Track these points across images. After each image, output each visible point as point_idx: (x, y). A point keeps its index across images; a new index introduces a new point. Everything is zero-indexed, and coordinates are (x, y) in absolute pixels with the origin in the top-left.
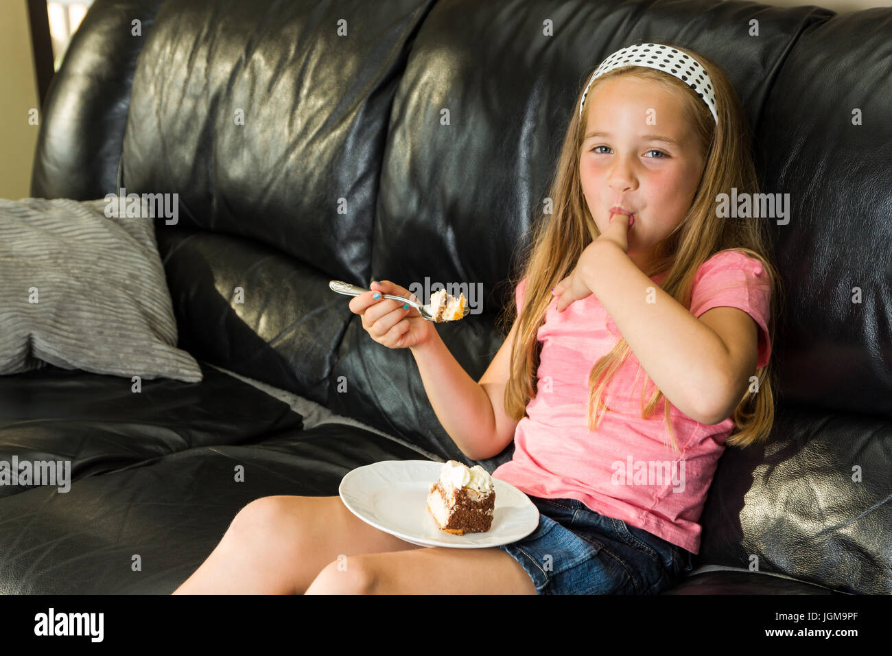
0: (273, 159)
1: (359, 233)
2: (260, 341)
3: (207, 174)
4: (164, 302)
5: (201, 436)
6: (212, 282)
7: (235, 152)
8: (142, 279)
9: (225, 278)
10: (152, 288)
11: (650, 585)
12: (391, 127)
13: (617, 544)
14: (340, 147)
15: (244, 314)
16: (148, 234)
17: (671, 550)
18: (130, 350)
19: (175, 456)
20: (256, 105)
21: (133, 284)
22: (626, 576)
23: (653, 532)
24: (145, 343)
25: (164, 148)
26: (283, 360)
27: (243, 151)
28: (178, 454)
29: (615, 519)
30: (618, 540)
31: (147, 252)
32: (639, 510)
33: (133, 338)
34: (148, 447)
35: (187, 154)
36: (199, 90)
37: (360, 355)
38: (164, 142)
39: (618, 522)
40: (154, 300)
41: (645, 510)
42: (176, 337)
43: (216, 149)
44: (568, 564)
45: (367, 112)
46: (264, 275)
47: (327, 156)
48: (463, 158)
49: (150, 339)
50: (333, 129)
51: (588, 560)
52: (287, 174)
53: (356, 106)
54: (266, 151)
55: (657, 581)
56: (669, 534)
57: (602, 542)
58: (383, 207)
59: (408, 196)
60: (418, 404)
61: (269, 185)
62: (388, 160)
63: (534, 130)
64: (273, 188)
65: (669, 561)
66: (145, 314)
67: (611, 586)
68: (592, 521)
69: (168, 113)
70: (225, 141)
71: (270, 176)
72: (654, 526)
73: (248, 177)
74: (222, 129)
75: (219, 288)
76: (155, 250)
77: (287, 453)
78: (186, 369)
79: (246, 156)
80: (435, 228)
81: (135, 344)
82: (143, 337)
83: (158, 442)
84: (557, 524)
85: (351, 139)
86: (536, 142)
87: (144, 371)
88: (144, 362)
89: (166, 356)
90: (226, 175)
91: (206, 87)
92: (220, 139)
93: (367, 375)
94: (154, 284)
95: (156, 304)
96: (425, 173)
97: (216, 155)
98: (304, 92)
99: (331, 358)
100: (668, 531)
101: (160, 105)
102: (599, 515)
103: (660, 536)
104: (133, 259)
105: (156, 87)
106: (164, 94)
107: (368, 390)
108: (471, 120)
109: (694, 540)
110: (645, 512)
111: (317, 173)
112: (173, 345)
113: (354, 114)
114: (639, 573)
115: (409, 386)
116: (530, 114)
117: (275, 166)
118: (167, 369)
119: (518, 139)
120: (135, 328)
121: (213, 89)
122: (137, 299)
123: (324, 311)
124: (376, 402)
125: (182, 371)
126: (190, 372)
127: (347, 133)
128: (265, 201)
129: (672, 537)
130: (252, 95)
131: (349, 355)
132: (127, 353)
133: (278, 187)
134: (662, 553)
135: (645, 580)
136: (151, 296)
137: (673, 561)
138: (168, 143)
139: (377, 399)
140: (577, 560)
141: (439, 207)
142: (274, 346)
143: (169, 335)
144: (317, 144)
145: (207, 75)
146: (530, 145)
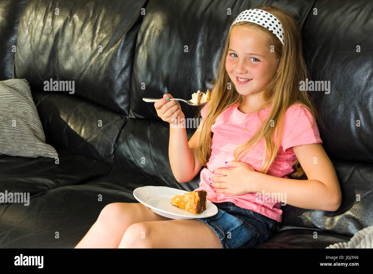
0: (85, 60)
1: (124, 91)
2: (82, 139)
3: (54, 67)
4: (39, 124)
5: (62, 182)
6: (59, 114)
7: (67, 57)
8: (28, 114)
9: (65, 113)
10: (33, 118)
11: (264, 236)
12: (137, 45)
13: (249, 220)
14: (115, 54)
15: (74, 128)
16: (29, 95)
17: (271, 221)
18: (27, 145)
19: (52, 190)
20: (76, 37)
21: (25, 116)
22: (255, 233)
23: (263, 214)
24: (33, 142)
25: (34, 57)
26: (93, 147)
27: (70, 58)
28: (53, 190)
29: (248, 210)
30: (249, 218)
31: (29, 103)
32: (257, 205)
33: (28, 140)
34: (40, 187)
35: (45, 59)
36: (49, 31)
37: (128, 144)
38: (34, 54)
39: (249, 210)
40: (35, 123)
41: (260, 205)
42: (45, 139)
43: (58, 57)
44: (232, 229)
45: (126, 39)
46: (82, 111)
47: (109, 58)
48: (171, 58)
49: (35, 140)
50: (111, 47)
51: (240, 226)
52: (91, 67)
53: (121, 37)
54: (81, 57)
55: (267, 234)
56: (270, 215)
57: (243, 219)
58: (135, 80)
59: (147, 75)
60: (155, 163)
61: (83, 72)
62: (136, 60)
63: (202, 45)
64: (85, 73)
65: (271, 225)
66: (32, 129)
67: (250, 237)
68: (238, 210)
69: (35, 41)
70: (62, 53)
71: (84, 68)
72: (264, 211)
73: (73, 69)
74: (60, 48)
75: (62, 117)
76: (32, 102)
77: (101, 187)
78: (51, 152)
79: (72, 60)
80: (159, 88)
81: (28, 143)
82: (32, 139)
83: (44, 185)
84: (225, 212)
85: (119, 51)
86: (203, 50)
87: (33, 154)
88: (33, 150)
89: (43, 147)
90: (63, 68)
91: (52, 30)
92: (60, 53)
93: (131, 152)
94: (34, 116)
95: (36, 125)
96: (154, 65)
97: (58, 60)
98: (97, 31)
99: (114, 146)
100: (269, 213)
101: (31, 38)
102: (241, 208)
103: (266, 216)
104: (24, 106)
105: (29, 31)
106: (33, 34)
107: (132, 159)
108: (174, 42)
109: (280, 217)
110: (260, 206)
111: (105, 66)
112: (44, 142)
113: (121, 40)
114: (259, 231)
115: (151, 156)
116: (200, 38)
117: (86, 63)
118: (43, 153)
119: (195, 49)
120: (28, 136)
121: (56, 31)
122: (28, 123)
123: (110, 125)
124: (136, 163)
125: (49, 153)
126: (52, 153)
127: (118, 48)
128: (82, 79)
129: (271, 216)
130: (73, 33)
131: (123, 144)
132: (26, 147)
133: (87, 72)
134: (267, 222)
135: (262, 234)
136: (33, 121)
137: (272, 226)
138: (36, 54)
139: (136, 162)
140: (236, 227)
141: (161, 79)
142: (88, 141)
143: (42, 138)
144: (104, 54)
145: (52, 25)
146: (201, 51)
